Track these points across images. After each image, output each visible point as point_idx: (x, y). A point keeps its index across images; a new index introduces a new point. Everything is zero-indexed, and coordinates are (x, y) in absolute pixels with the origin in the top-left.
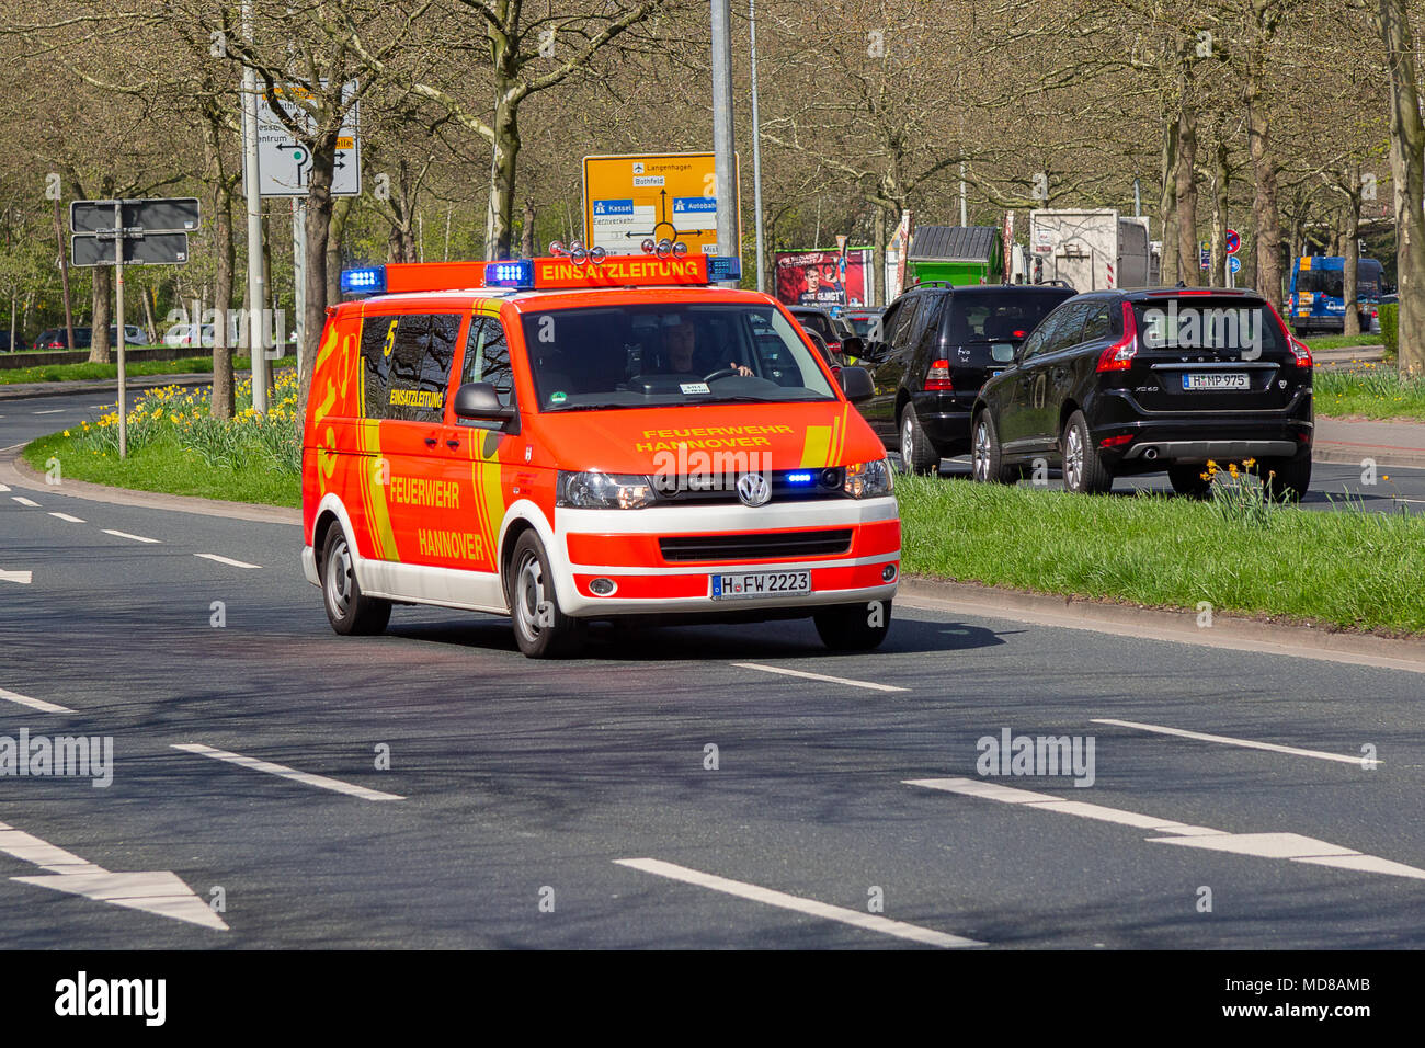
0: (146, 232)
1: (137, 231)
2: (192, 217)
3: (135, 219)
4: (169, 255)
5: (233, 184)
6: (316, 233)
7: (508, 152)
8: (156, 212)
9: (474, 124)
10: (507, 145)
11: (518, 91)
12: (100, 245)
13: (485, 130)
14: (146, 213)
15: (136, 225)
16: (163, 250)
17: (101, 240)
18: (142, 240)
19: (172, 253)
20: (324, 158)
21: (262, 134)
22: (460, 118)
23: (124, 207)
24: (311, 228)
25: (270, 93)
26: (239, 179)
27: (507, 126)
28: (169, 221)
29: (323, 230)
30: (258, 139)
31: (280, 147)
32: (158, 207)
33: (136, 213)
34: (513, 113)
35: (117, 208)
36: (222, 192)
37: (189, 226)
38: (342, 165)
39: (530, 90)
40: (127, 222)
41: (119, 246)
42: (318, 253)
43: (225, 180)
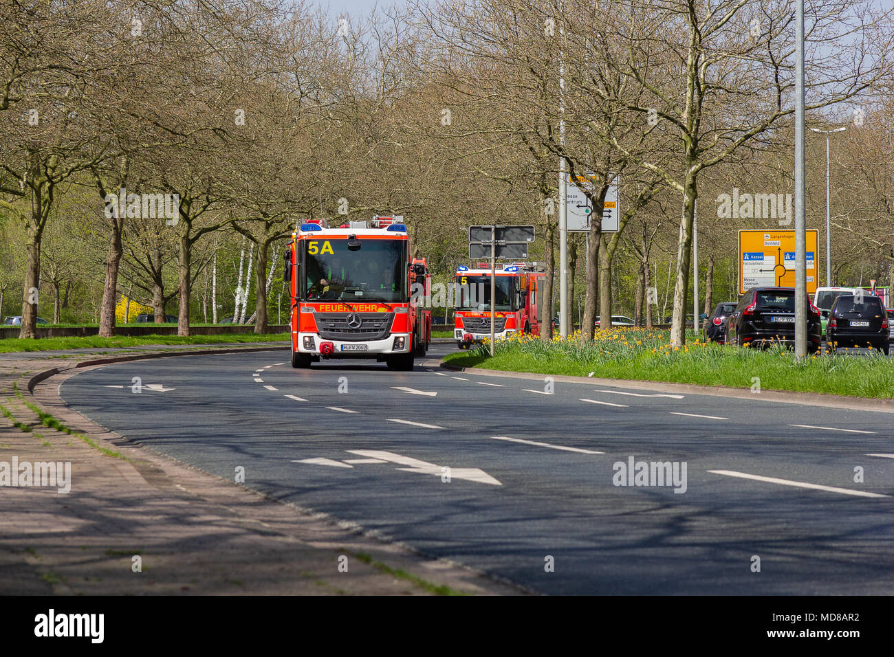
0: (508, 242)
1: (502, 242)
2: (531, 236)
3: (502, 235)
4: (519, 255)
5: (555, 227)
6: (593, 244)
7: (691, 198)
8: (513, 232)
9: (674, 183)
10: (691, 195)
11: (697, 167)
12: (484, 248)
13: (680, 187)
14: (508, 233)
15: (502, 239)
16: (516, 252)
17: (484, 246)
18: (505, 246)
19: (520, 253)
20: (598, 206)
21: (568, 199)
22: (667, 181)
23: (496, 229)
24: (591, 241)
25: (572, 170)
26: (557, 224)
27: (691, 185)
28: (519, 237)
29: (597, 243)
30: (567, 202)
31: (578, 206)
32: (514, 230)
33: (502, 232)
34: (694, 178)
35: (493, 230)
36: (549, 231)
37: (529, 240)
38: (610, 217)
39: (703, 166)
40: (497, 237)
41: (493, 249)
42: (595, 253)
43: (550, 225)
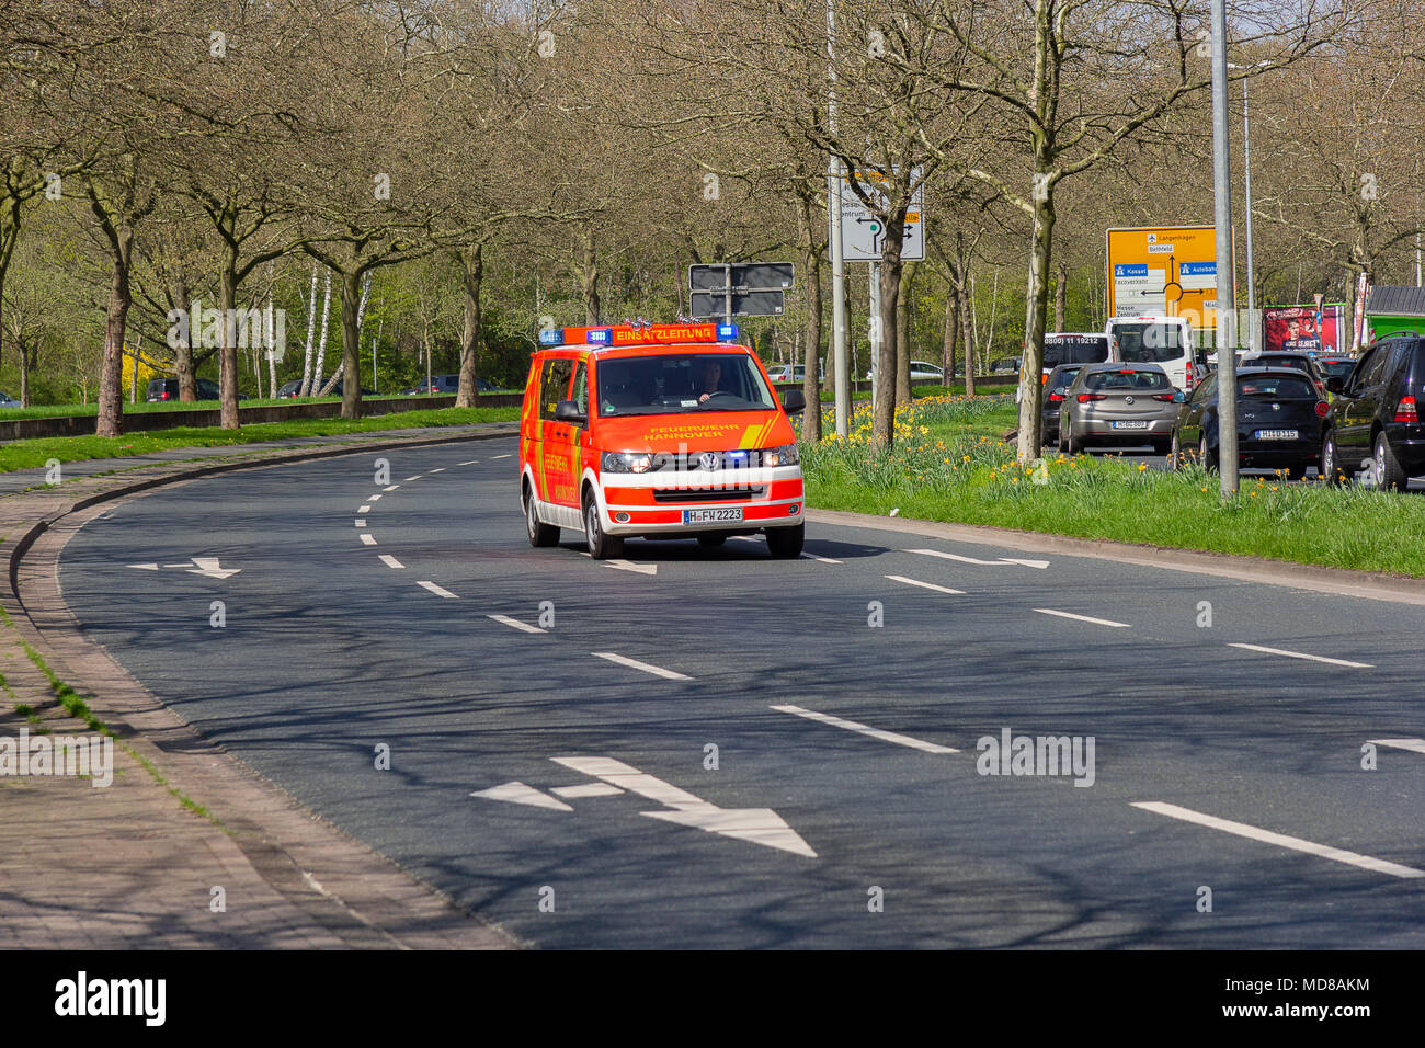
0: (751, 290)
1: (743, 289)
2: (788, 278)
3: (741, 279)
4: (769, 310)
5: (821, 251)
6: (889, 291)
7: (1046, 225)
8: (758, 273)
9: (1018, 202)
10: (1045, 219)
11: (1054, 175)
12: (713, 301)
13: (1027, 207)
14: (751, 275)
15: (742, 284)
16: (763, 303)
17: (714, 296)
18: (747, 296)
19: (770, 307)
20: (895, 230)
21: (845, 210)
22: (1006, 197)
23: (733, 269)
24: (884, 287)
25: (851, 177)
26: (825, 247)
27: (1045, 204)
28: (769, 281)
29: (894, 289)
30: (841, 214)
31: (859, 221)
32: (760, 269)
33: (742, 274)
34: (1050, 193)
35: (727, 270)
36: (812, 257)
37: (785, 285)
38: (909, 236)
39: (1064, 174)
40: (735, 282)
41: (728, 302)
42: (890, 306)
43: (814, 248)
